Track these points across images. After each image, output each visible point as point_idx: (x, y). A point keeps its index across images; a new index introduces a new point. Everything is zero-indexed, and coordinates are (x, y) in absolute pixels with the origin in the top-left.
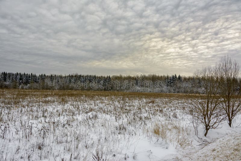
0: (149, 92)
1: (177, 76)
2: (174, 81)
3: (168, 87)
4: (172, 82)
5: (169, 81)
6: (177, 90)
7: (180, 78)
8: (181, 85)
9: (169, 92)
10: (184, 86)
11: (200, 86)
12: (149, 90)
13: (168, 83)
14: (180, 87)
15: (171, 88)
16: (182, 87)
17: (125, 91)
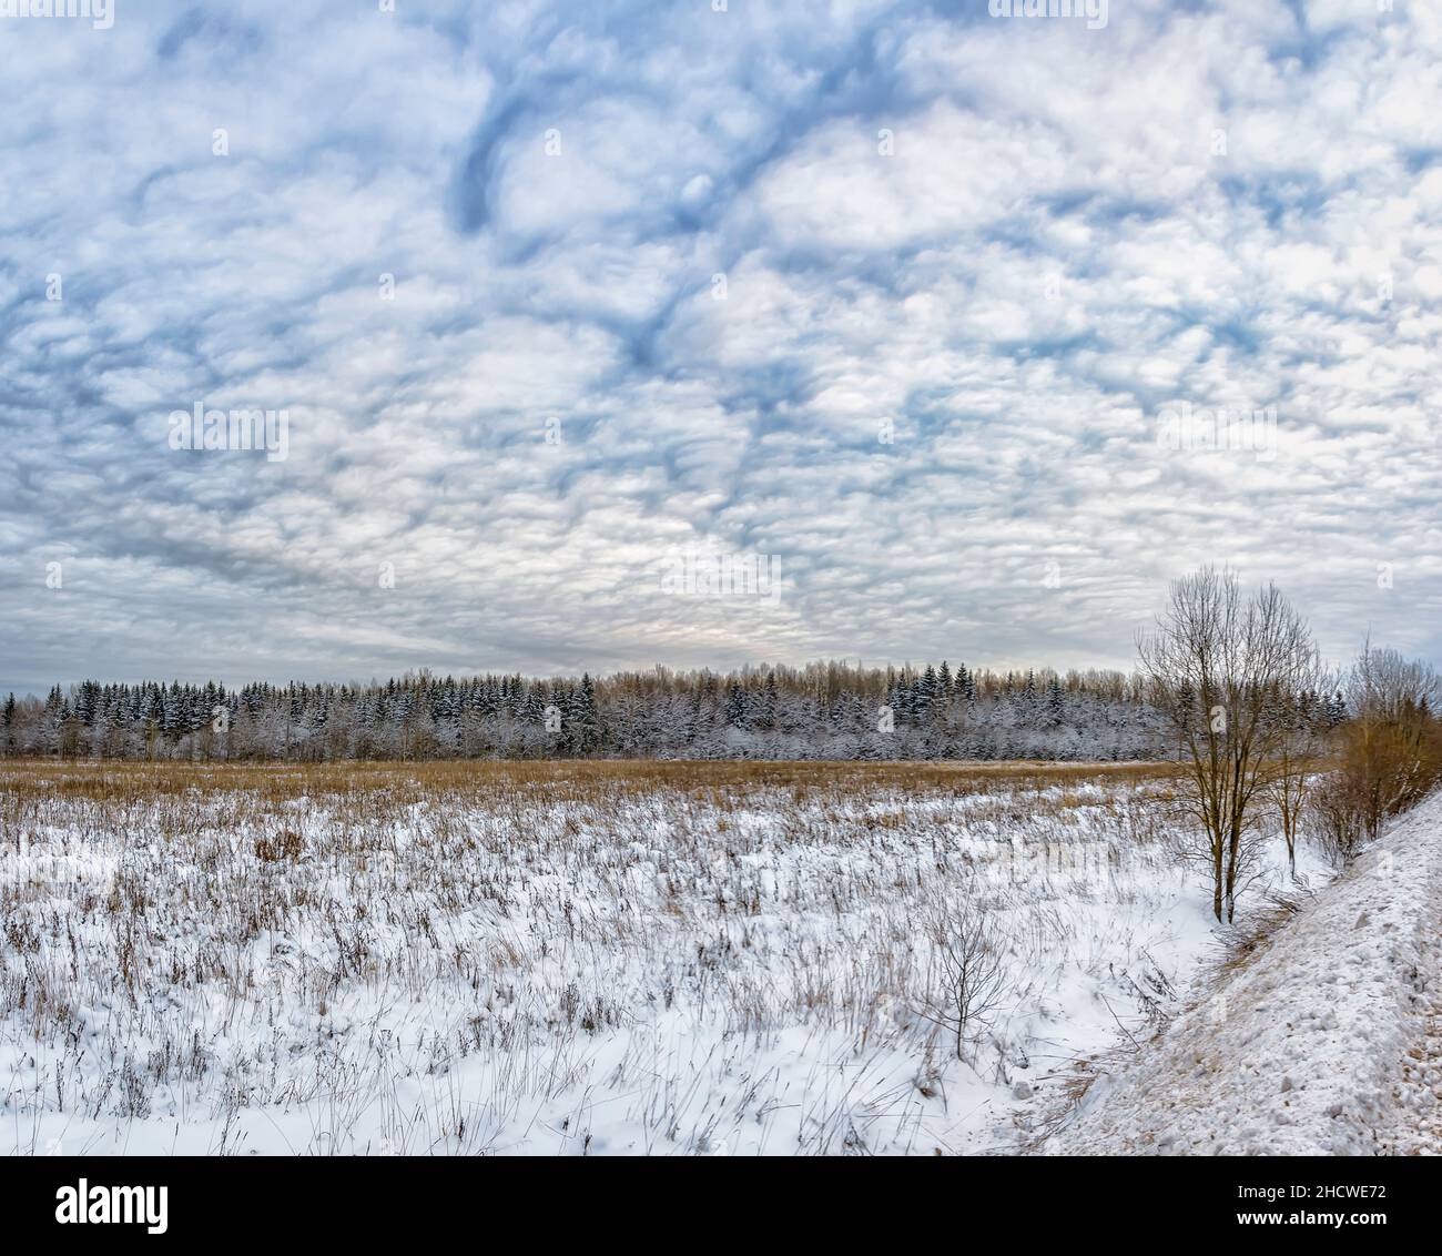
0: (797, 755)
1: (954, 674)
2: (932, 694)
3: (902, 727)
4: (922, 705)
5: (909, 694)
6: (943, 743)
7: (964, 680)
8: (966, 716)
9: (904, 757)
10: (979, 723)
11: (1059, 722)
12: (797, 744)
13: (904, 705)
14: (959, 729)
15: (915, 733)
16: (971, 729)
17: (667, 752)
